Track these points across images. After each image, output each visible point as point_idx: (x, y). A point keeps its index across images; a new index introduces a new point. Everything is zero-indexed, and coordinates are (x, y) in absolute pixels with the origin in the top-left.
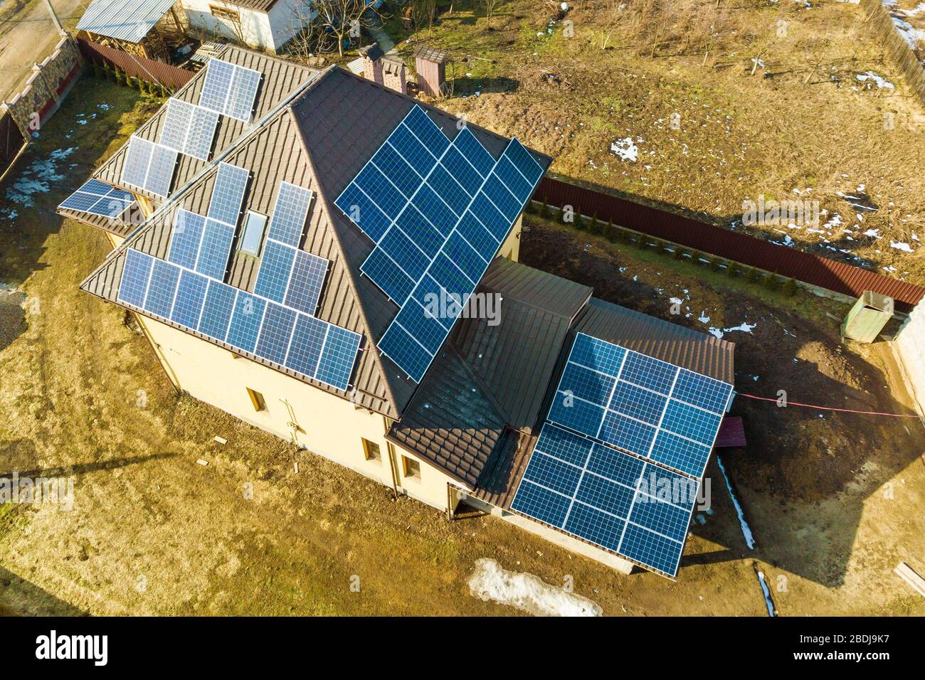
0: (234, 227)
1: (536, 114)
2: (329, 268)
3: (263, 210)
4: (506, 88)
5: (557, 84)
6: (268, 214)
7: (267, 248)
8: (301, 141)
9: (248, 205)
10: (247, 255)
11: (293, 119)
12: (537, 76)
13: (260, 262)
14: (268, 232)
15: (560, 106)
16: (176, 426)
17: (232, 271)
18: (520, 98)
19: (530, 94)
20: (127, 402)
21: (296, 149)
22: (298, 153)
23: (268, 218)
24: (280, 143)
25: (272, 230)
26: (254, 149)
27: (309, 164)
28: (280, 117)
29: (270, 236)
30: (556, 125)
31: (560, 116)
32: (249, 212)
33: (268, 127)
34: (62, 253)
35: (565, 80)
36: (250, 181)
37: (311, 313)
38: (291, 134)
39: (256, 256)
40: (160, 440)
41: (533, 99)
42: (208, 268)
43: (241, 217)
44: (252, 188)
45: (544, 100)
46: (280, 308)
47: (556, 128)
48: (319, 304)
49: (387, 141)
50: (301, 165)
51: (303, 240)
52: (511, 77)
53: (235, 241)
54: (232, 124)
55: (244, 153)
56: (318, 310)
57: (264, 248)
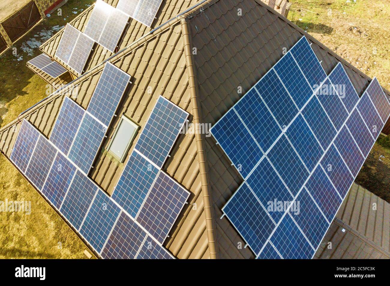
0: (107, 128)
1: (344, 51)
2: (189, 201)
3: (136, 118)
4: (324, 31)
5: (359, 33)
6: (140, 124)
7: (132, 159)
8: (188, 57)
9: (124, 110)
10: (113, 158)
11: (184, 32)
12: (346, 27)
13: (123, 168)
14: (136, 142)
15: (360, 48)
16: (62, 232)
17: (97, 168)
18: (333, 39)
19: (340, 37)
20: (38, 203)
21: (181, 65)
22: (182, 70)
23: (140, 128)
24: (166, 55)
25: (140, 142)
26: (140, 55)
27: (191, 84)
28: (171, 27)
29: (137, 147)
30: (357, 60)
31: (360, 55)
32: (123, 117)
33: (158, 35)
34: (37, 87)
35: (364, 32)
36: (130, 87)
37: (160, 241)
38: (179, 47)
39: (120, 162)
40: (48, 241)
41: (342, 41)
42: (78, 158)
43: (115, 120)
44: (131, 94)
45: (349, 43)
46: (132, 222)
47: (357, 63)
48: (170, 234)
49: (273, 68)
50: (183, 83)
51: (169, 161)
52: (328, 25)
53: (105, 141)
54: (138, 26)
55: (130, 57)
56: (168, 239)
57: (129, 156)
